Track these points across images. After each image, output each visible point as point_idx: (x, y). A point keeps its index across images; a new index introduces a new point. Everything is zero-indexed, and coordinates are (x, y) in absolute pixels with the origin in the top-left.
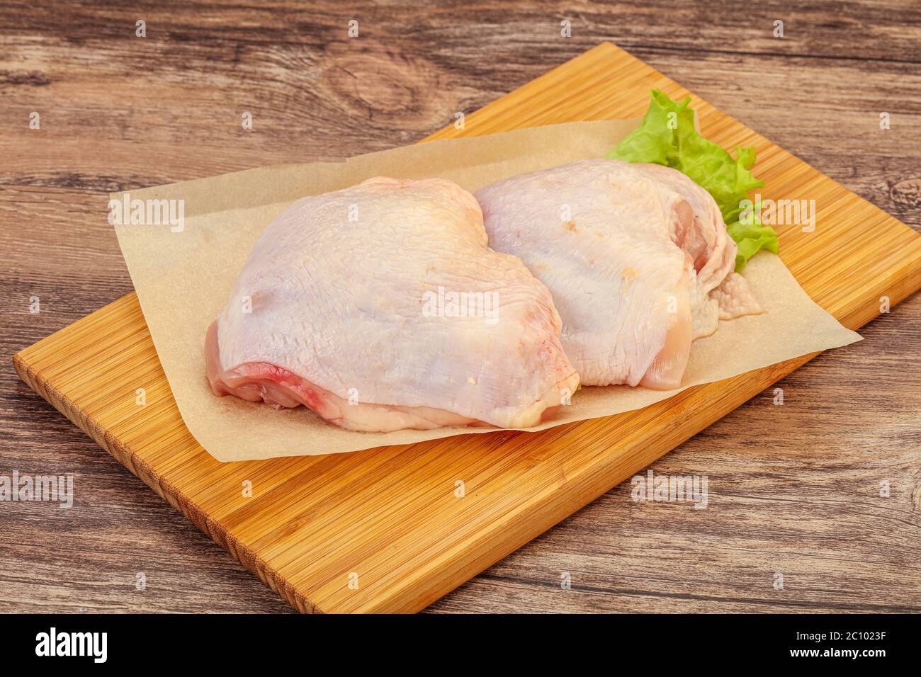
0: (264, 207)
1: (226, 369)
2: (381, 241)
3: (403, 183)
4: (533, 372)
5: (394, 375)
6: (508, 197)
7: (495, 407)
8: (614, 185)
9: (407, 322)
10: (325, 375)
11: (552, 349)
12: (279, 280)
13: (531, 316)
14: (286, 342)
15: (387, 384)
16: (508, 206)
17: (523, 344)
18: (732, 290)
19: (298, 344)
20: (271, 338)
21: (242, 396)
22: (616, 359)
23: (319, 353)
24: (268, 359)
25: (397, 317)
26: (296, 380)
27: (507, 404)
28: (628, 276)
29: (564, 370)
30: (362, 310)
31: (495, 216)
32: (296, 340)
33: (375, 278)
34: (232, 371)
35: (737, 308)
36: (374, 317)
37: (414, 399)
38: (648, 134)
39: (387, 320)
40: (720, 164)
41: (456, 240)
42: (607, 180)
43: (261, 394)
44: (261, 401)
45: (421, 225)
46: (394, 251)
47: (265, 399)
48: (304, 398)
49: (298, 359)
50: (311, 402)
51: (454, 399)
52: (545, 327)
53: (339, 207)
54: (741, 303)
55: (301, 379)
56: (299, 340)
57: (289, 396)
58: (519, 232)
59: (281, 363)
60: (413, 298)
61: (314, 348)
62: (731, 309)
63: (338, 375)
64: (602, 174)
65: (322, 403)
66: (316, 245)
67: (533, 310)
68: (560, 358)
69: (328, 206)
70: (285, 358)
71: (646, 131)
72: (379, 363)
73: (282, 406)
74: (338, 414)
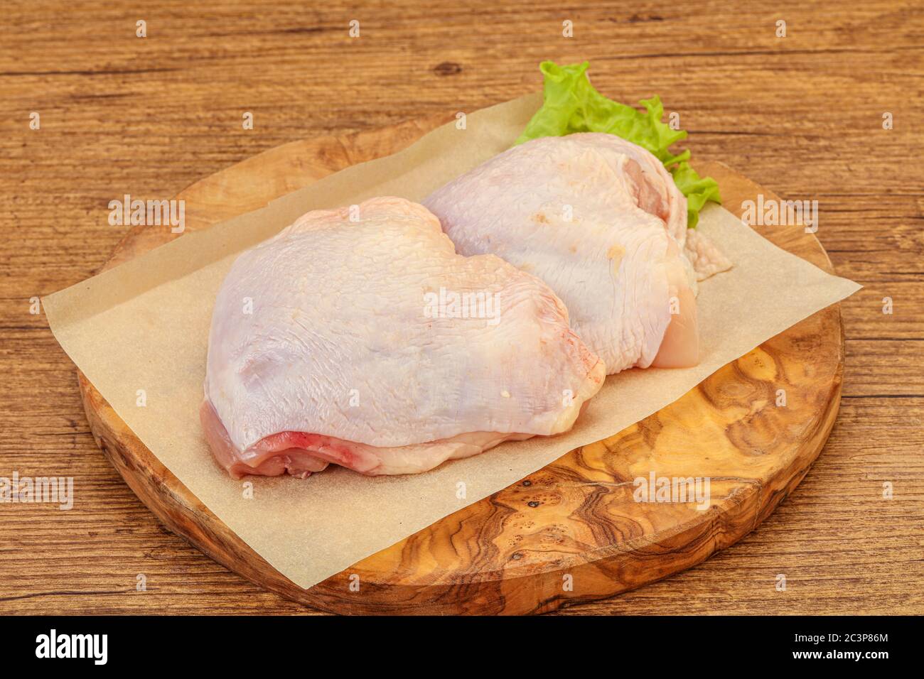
0: (195, 273)
1: (243, 449)
2: (364, 274)
3: (340, 213)
4: (562, 369)
5: (426, 411)
6: (462, 204)
7: (535, 414)
8: (562, 165)
9: (424, 351)
10: (354, 427)
11: (573, 339)
12: (271, 342)
13: (541, 313)
14: (302, 404)
15: (421, 421)
16: (466, 213)
17: (545, 343)
18: (697, 246)
19: (317, 403)
20: (283, 403)
21: (265, 472)
22: (626, 343)
23: (342, 407)
24: (288, 427)
25: (413, 348)
26: (326, 441)
27: (546, 409)
28: (614, 256)
29: (589, 358)
30: (374, 351)
31: (458, 227)
32: (313, 399)
33: (376, 314)
34: (249, 450)
35: (708, 266)
36: (389, 355)
37: (452, 428)
38: (552, 108)
39: (404, 355)
40: (631, 123)
41: (437, 254)
42: (553, 162)
43: (286, 466)
44: (286, 473)
45: (398, 248)
46: (382, 282)
47: (290, 469)
48: (335, 456)
49: (321, 419)
50: (344, 460)
51: (491, 418)
52: (558, 320)
53: (298, 252)
54: (710, 262)
55: (328, 438)
56: (316, 399)
57: (317, 458)
58: (488, 237)
59: (303, 427)
60: (421, 325)
61: (336, 403)
62: (703, 269)
63: (368, 424)
64: (544, 157)
65: (357, 457)
66: (297, 296)
67: (540, 305)
68: (582, 348)
69: (285, 254)
70: (306, 420)
71: (551, 105)
72: (408, 402)
73: (309, 472)
74: (376, 463)
